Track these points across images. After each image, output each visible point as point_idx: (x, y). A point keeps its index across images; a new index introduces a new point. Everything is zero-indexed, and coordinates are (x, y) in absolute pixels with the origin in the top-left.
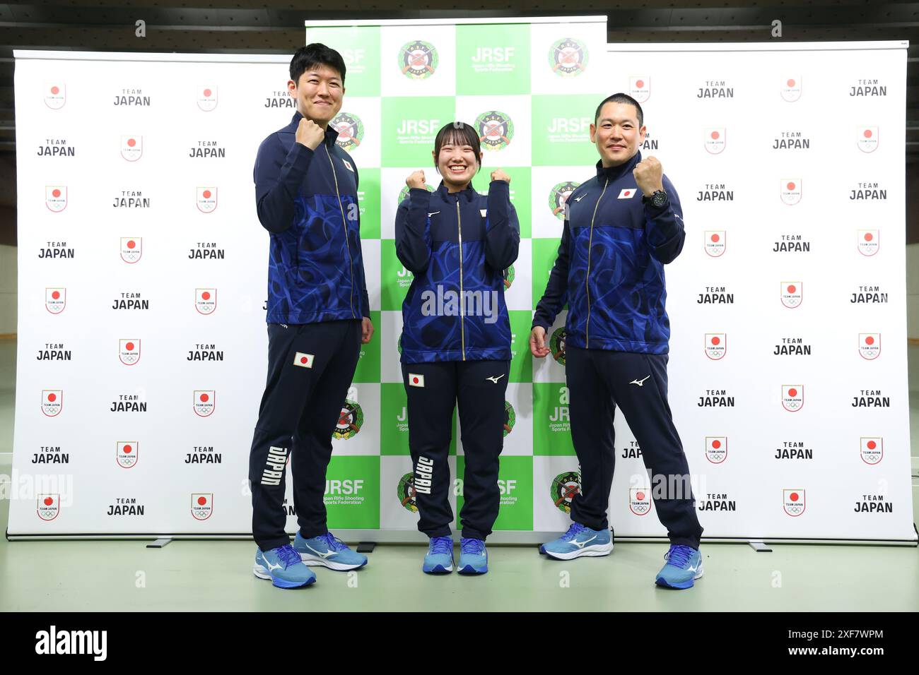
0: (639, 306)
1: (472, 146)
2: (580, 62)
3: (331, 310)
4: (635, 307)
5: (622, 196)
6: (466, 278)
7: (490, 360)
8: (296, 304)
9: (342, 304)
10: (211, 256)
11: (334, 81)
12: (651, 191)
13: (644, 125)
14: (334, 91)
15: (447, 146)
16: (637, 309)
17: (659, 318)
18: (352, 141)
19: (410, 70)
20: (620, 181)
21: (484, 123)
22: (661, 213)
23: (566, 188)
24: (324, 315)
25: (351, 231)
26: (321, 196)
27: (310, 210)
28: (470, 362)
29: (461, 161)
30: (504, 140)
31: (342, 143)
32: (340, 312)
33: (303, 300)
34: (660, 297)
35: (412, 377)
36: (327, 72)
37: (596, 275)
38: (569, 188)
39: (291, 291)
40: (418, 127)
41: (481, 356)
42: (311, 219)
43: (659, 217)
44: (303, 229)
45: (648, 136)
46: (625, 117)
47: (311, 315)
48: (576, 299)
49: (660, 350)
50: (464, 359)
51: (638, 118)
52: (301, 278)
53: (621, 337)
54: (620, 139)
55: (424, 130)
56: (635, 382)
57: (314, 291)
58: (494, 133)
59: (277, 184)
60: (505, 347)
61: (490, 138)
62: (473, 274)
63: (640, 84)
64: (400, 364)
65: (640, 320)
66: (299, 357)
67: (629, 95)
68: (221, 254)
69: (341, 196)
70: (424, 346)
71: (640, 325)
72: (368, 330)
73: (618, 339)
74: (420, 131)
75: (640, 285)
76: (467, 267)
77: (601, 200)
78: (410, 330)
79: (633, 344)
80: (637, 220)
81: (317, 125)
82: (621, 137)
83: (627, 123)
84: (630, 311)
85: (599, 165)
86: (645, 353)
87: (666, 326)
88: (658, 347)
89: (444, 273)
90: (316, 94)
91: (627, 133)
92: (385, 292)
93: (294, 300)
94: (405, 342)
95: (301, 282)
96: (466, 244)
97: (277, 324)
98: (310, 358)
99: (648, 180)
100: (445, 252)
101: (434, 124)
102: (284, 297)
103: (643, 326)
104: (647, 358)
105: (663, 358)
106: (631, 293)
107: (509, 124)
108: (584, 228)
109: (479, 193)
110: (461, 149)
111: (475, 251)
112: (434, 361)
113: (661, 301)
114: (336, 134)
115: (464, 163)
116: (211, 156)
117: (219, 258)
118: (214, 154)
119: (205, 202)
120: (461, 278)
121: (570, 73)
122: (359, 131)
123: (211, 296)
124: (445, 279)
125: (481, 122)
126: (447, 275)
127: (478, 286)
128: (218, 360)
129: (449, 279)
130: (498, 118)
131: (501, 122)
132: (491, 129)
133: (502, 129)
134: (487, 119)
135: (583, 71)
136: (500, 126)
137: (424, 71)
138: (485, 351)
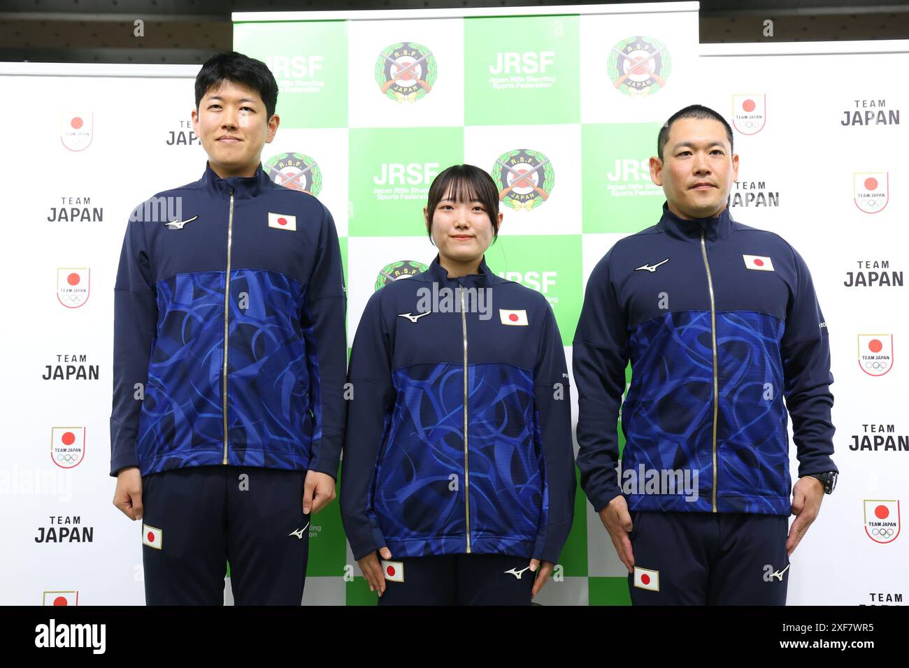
1: (485, 203)
2: (657, 72)
6: (474, 421)
10: (78, 376)
11: (245, 104)
15: (445, 203)
19: (394, 87)
21: (507, 167)
29: (467, 228)
30: (538, 194)
35: (385, 564)
36: (232, 92)
40: (406, 175)
41: (496, 548)
50: (469, 551)
54: (708, 173)
55: (415, 178)
58: (523, 183)
61: (517, 190)
62: (486, 417)
63: (749, 105)
68: (95, 373)
70: (407, 530)
74: (409, 180)
82: (710, 170)
83: (716, 147)
89: (439, 413)
96: (474, 368)
100: (438, 381)
101: (430, 168)
107: (546, 167)
110: (468, 208)
112: (421, 555)
115: (471, 231)
116: (82, 220)
117: (90, 378)
118: (85, 216)
119: (70, 291)
120: (466, 423)
121: (641, 89)
122: (313, 180)
123: (76, 439)
124: (440, 422)
125: (503, 167)
126: (444, 417)
127: (492, 436)
128: (84, 541)
129: (447, 423)
130: (530, 160)
131: (534, 166)
132: (519, 177)
133: (535, 176)
134: (513, 161)
135: (661, 87)
136: (533, 172)
137: (415, 88)
138: (502, 540)
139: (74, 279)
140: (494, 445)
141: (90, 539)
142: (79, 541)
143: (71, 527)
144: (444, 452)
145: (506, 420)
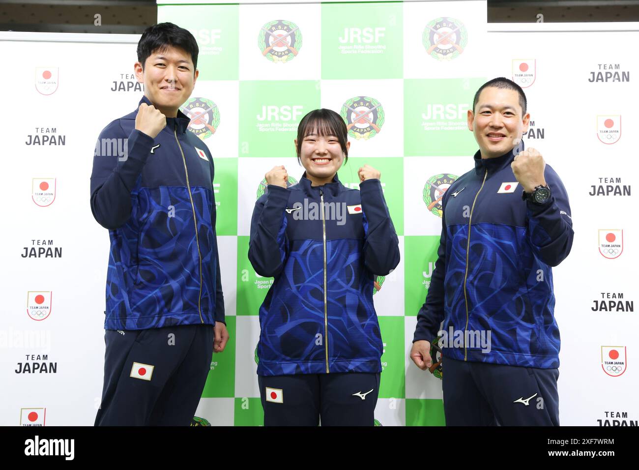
0: (523, 313)
1: (338, 137)
2: (457, 43)
3: (175, 314)
4: (519, 314)
5: (502, 190)
6: (331, 280)
7: (357, 372)
8: (135, 307)
9: (187, 307)
10: (47, 255)
11: (183, 64)
12: (531, 186)
13: (528, 112)
14: (183, 75)
15: (310, 137)
16: (521, 317)
17: (546, 328)
18: (207, 129)
19: (272, 51)
20: (500, 173)
21: (351, 109)
22: (544, 211)
23: (442, 180)
24: (166, 319)
25: (202, 226)
26: (168, 188)
27: (154, 203)
28: (334, 375)
29: (325, 154)
30: (373, 128)
31: (195, 130)
32: (185, 316)
33: (142, 303)
34: (547, 303)
35: (269, 391)
36: (174, 55)
37: (475, 278)
38: (445, 181)
39: (129, 293)
40: (280, 114)
41: (347, 368)
42: (154, 214)
43: (542, 215)
44: (146, 223)
45: (532, 123)
46: (506, 103)
47: (151, 319)
48: (453, 305)
49: (548, 364)
50: (328, 372)
51: (520, 105)
52: (140, 278)
53: (503, 348)
54: (500, 128)
55: (286, 116)
56: (520, 400)
57: (156, 293)
58: (362, 120)
59: (113, 174)
60: (374, 358)
61: (358, 125)
62: (339, 276)
63: (524, 67)
64: (257, 376)
65: (525, 329)
66: (136, 367)
67: (511, 79)
68: (59, 253)
69: (192, 188)
70: (283, 356)
71: (524, 335)
72: (222, 337)
73: (500, 350)
74: (282, 117)
75: (524, 290)
76: (331, 268)
77: (479, 194)
78: (267, 337)
79: (517, 356)
80: (519, 217)
81: (158, 111)
82: (502, 125)
83: (508, 110)
84: (513, 319)
85: (478, 156)
86: (531, 367)
87: (555, 337)
88: (546, 361)
89: (306, 274)
90: (163, 78)
91: (509, 121)
92: (242, 295)
93: (132, 304)
94: (262, 350)
95: (141, 282)
96: (330, 243)
97: (114, 330)
98: (149, 369)
99: (529, 174)
100: (306, 251)
101: (297, 110)
102: (122, 300)
103: (528, 336)
104: (533, 373)
105: (552, 374)
106: (514, 298)
107: (379, 109)
108: (461, 225)
109: (346, 185)
110: (326, 140)
111: (341, 251)
112: (294, 373)
113: (549, 308)
114: (188, 120)
115: (328, 156)
116: (50, 144)
117: (56, 257)
118: (53, 141)
119: (42, 194)
120: (325, 280)
121: (446, 55)
122: (214, 117)
123: (45, 299)
124: (307, 281)
125: (349, 109)
126: (310, 277)
127: (344, 289)
128: (50, 372)
129: (312, 281)
130: (367, 104)
131: (370, 109)
132: (360, 116)
133: (371, 116)
134: (356, 105)
135: (460, 53)
136: (369, 113)
137: (287, 52)
138: (351, 362)
139: (44, 186)
140: (345, 296)
141: (55, 371)
142: (46, 372)
143: (41, 362)
144: (310, 302)
145: (353, 278)
